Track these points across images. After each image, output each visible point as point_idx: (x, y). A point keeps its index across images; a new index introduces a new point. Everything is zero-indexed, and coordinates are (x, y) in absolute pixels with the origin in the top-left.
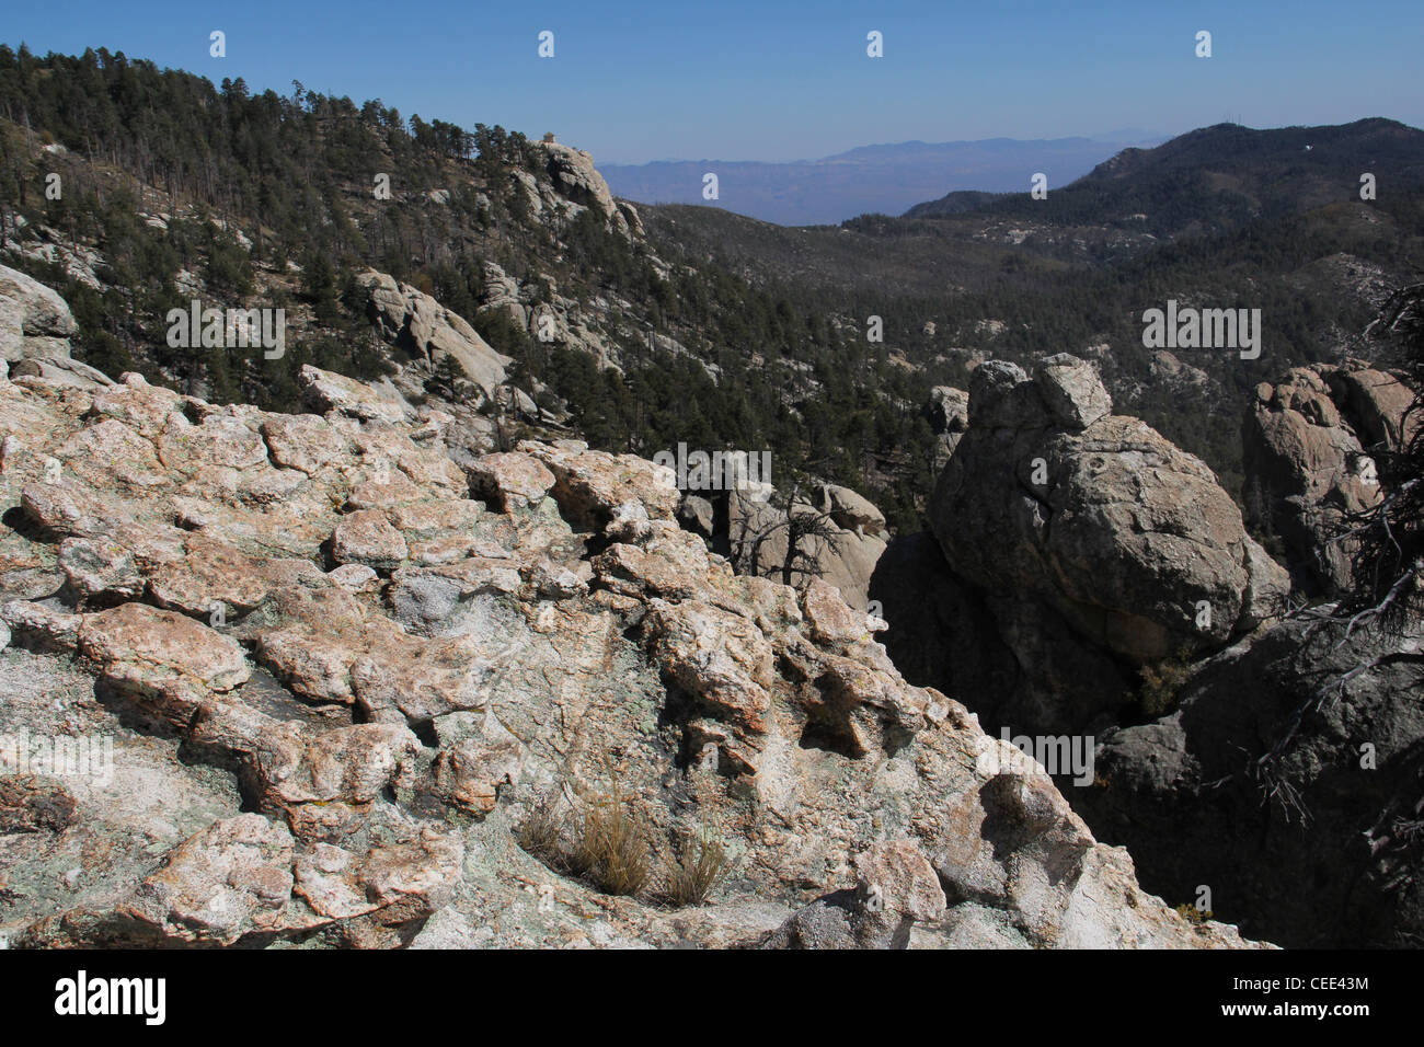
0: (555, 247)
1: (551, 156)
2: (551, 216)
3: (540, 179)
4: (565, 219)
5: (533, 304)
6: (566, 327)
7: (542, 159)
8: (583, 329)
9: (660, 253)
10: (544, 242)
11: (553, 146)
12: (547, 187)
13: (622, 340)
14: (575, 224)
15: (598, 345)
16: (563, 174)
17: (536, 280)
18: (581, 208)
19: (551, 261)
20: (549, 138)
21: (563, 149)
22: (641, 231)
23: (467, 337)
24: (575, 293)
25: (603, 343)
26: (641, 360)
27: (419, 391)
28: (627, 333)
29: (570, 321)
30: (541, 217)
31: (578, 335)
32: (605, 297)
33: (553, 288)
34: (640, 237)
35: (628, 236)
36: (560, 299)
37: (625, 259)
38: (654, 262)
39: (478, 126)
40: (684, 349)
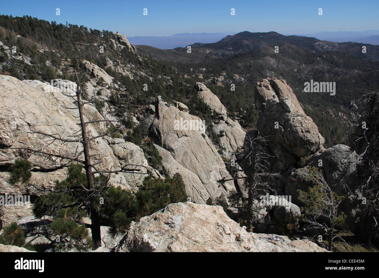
0: (119, 54)
1: (118, 36)
2: (118, 48)
3: (116, 41)
4: (121, 49)
5: (116, 66)
6: (122, 70)
7: (116, 37)
8: (126, 71)
9: (140, 55)
10: (117, 53)
11: (118, 34)
12: (117, 42)
13: (133, 73)
14: (123, 50)
15: (129, 74)
16: (120, 40)
17: (116, 61)
18: (124, 47)
19: (118, 57)
20: (117, 33)
21: (120, 35)
22: (136, 51)
23: (104, 73)
24: (124, 64)
25: (130, 73)
26: (137, 77)
27: (95, 84)
28: (134, 71)
29: (123, 69)
30: (116, 48)
31: (125, 72)
32: (130, 64)
33: (120, 63)
34: (136, 52)
35: (134, 52)
36: (121, 65)
37: (133, 57)
38: (139, 57)
39: (103, 30)
40: (145, 75)
